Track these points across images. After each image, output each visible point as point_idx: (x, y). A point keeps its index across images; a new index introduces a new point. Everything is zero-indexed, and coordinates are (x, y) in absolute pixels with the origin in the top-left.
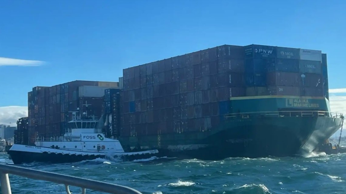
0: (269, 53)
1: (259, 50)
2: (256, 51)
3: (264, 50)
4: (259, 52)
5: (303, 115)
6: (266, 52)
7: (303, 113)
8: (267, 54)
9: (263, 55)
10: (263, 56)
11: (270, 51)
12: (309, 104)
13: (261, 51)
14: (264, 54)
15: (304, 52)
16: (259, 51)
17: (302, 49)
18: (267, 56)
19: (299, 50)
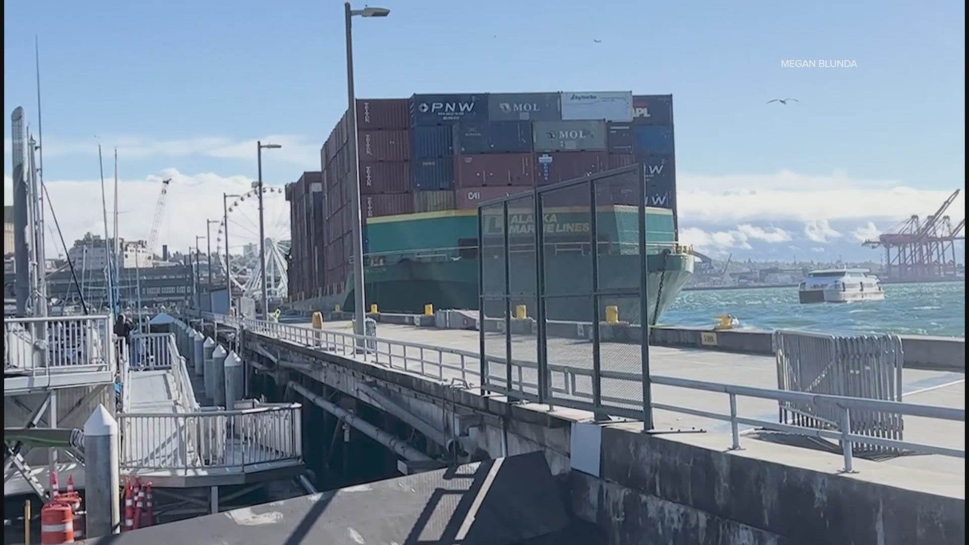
0: (462, 109)
1: (434, 105)
2: (423, 108)
3: (448, 105)
4: (433, 110)
5: (558, 252)
6: (453, 109)
7: (559, 247)
8: (457, 114)
9: (445, 116)
10: (445, 118)
11: (466, 105)
12: (558, 226)
13: (437, 107)
14: (448, 114)
15: (572, 98)
16: (434, 107)
17: (567, 93)
18: (458, 118)
19: (558, 95)
